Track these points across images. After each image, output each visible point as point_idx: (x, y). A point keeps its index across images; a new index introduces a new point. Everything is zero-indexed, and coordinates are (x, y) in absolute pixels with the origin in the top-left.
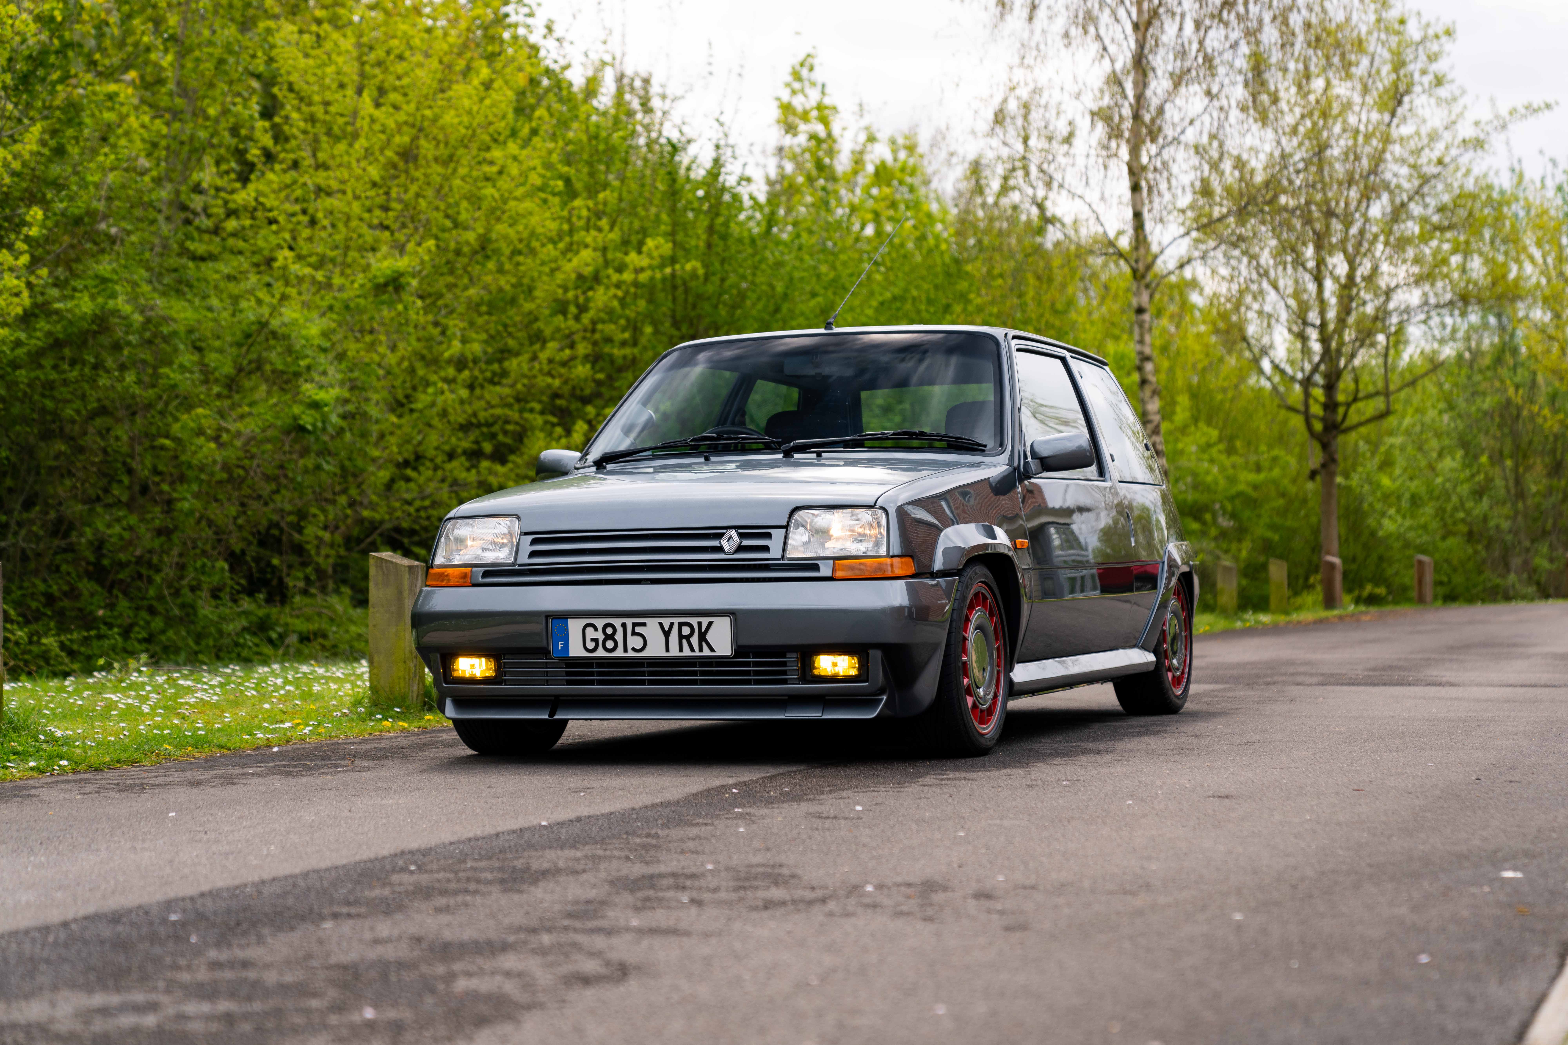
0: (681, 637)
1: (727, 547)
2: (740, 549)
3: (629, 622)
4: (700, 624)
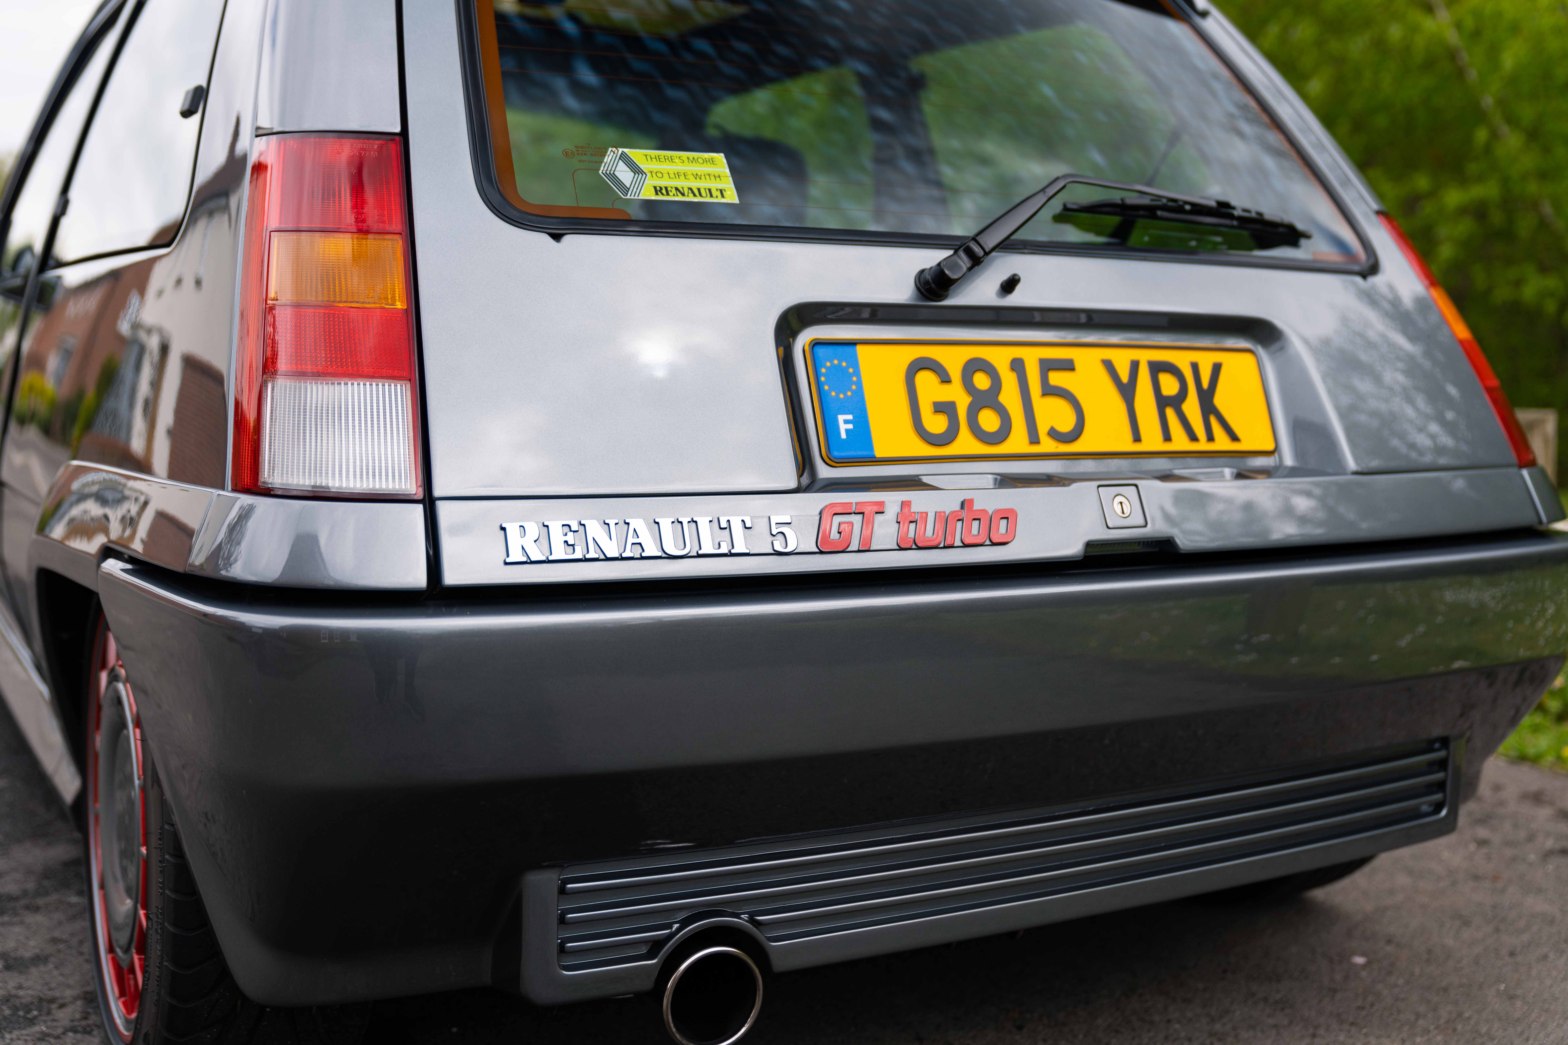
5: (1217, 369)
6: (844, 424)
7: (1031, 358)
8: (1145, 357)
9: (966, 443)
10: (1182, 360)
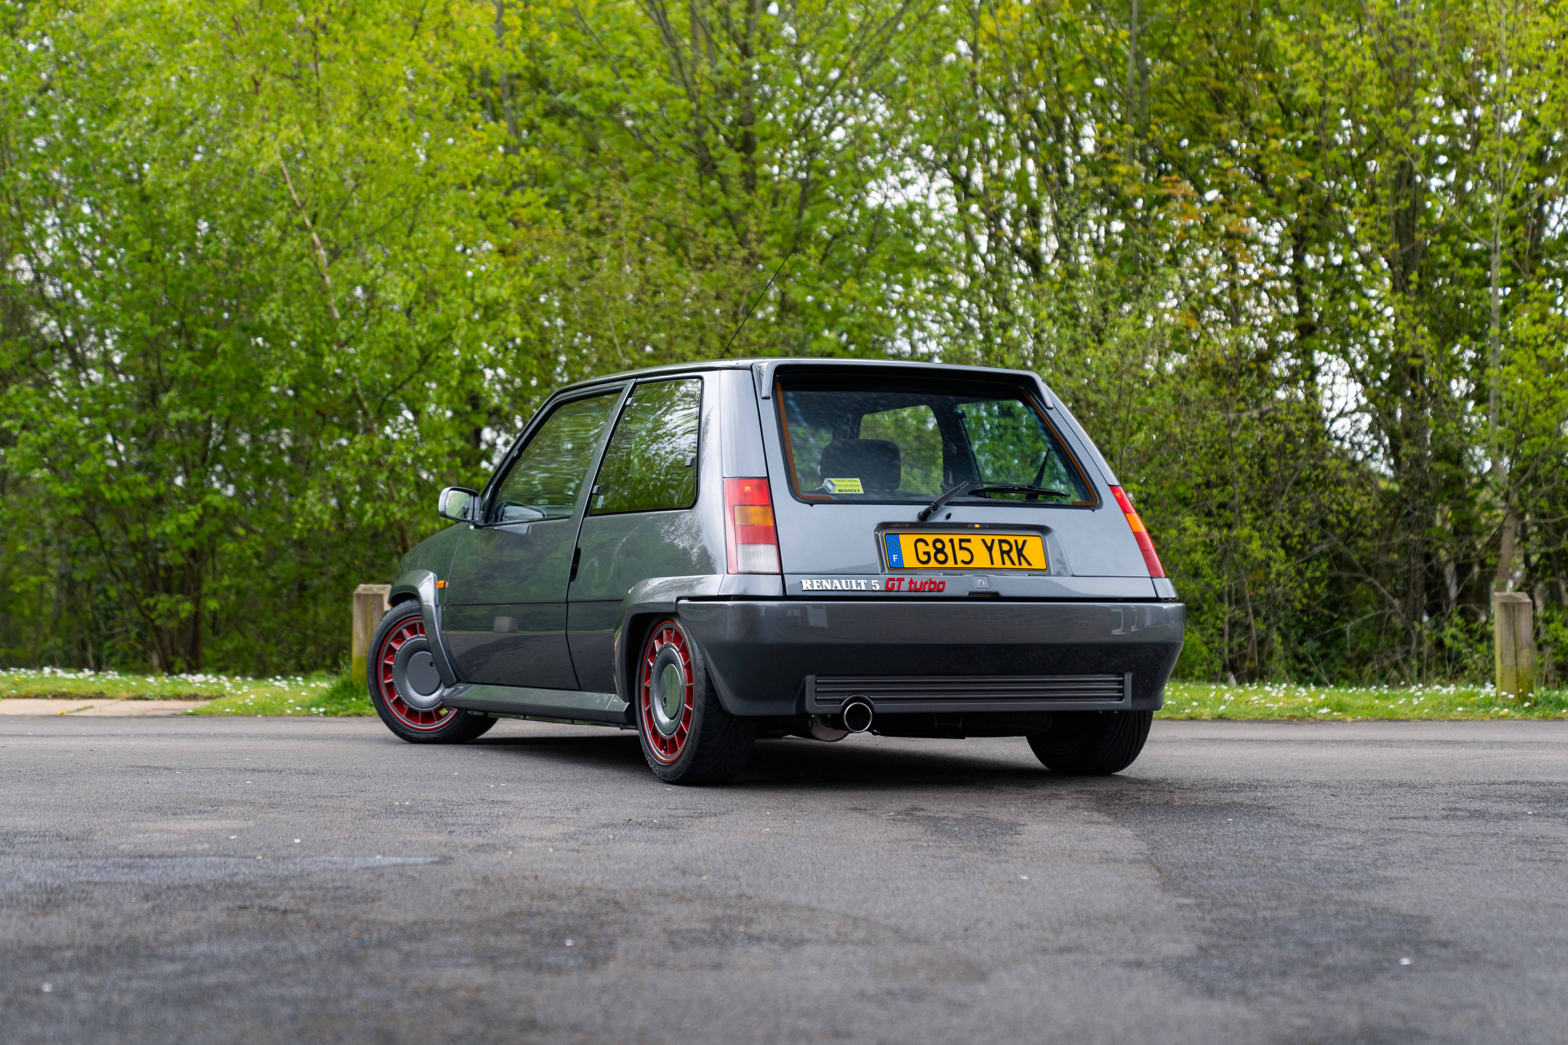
5: (1025, 542)
6: (895, 558)
7: (956, 539)
8: (997, 538)
9: (933, 564)
10: (1011, 539)
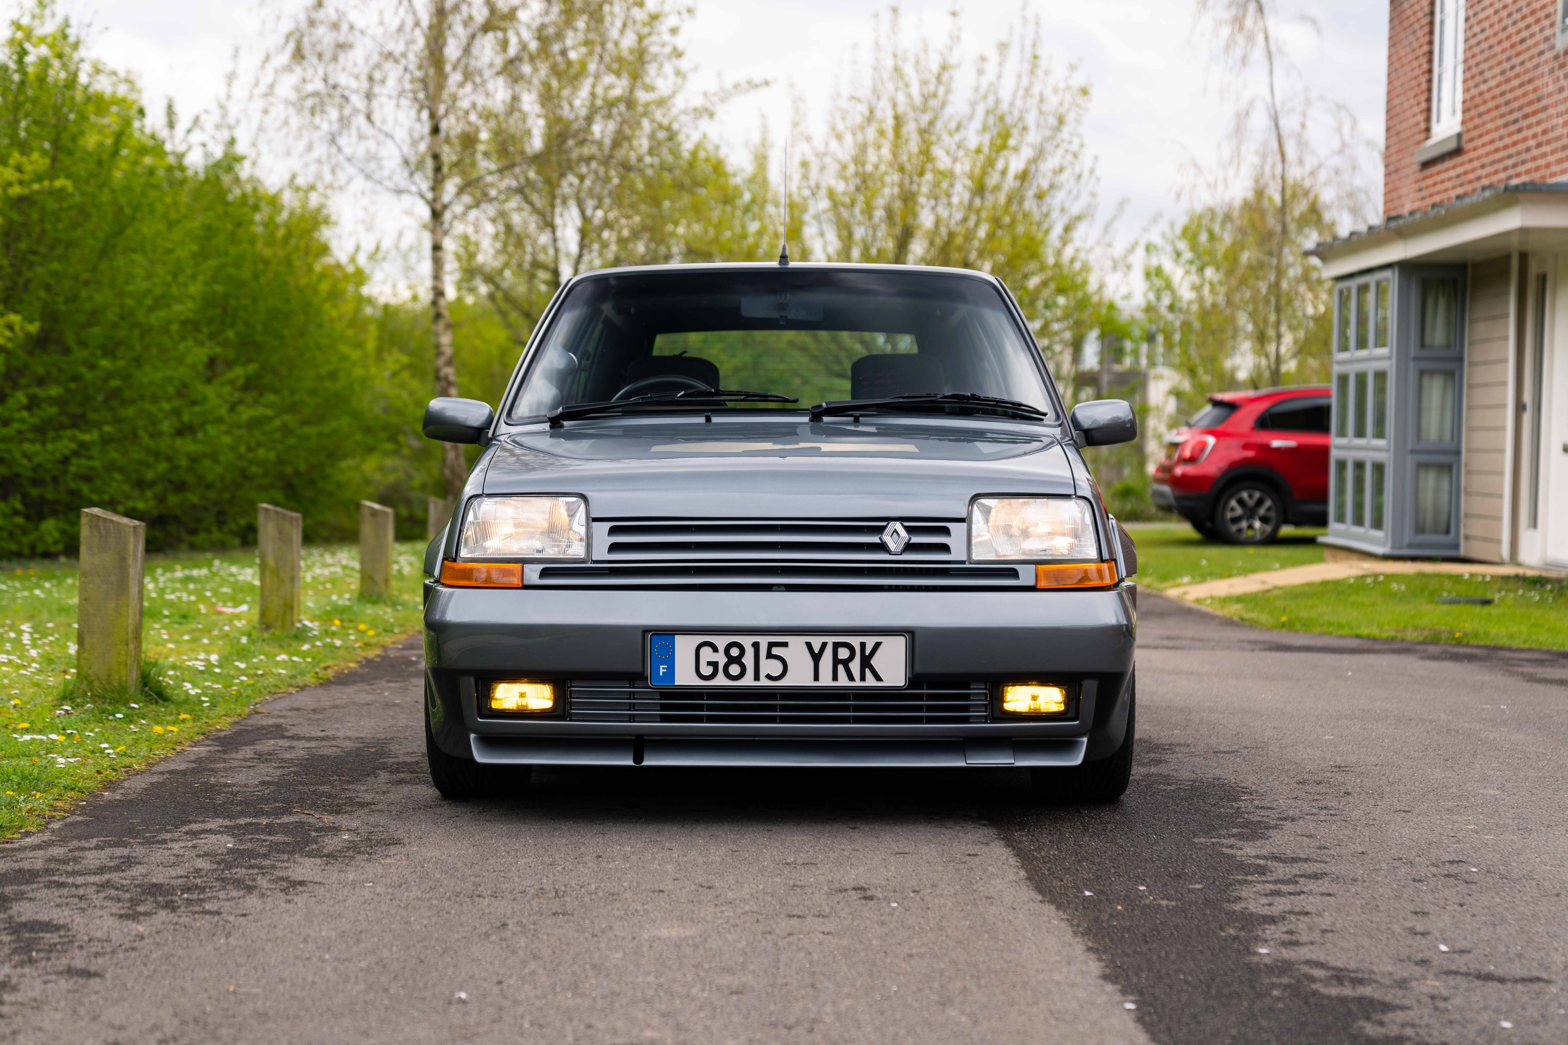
0: (836, 661)
1: (892, 546)
2: (909, 547)
3: (764, 641)
4: (863, 645)
